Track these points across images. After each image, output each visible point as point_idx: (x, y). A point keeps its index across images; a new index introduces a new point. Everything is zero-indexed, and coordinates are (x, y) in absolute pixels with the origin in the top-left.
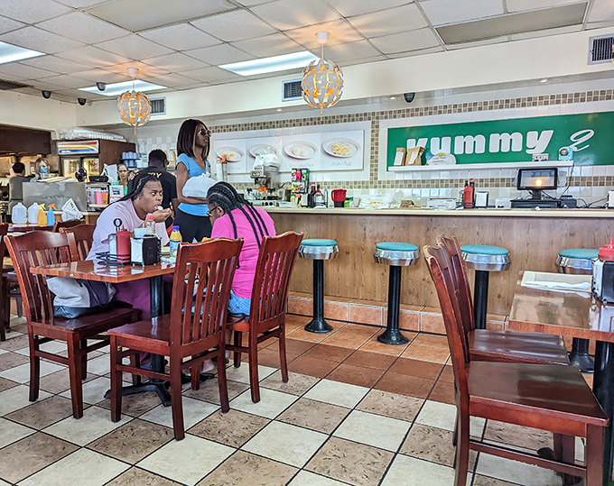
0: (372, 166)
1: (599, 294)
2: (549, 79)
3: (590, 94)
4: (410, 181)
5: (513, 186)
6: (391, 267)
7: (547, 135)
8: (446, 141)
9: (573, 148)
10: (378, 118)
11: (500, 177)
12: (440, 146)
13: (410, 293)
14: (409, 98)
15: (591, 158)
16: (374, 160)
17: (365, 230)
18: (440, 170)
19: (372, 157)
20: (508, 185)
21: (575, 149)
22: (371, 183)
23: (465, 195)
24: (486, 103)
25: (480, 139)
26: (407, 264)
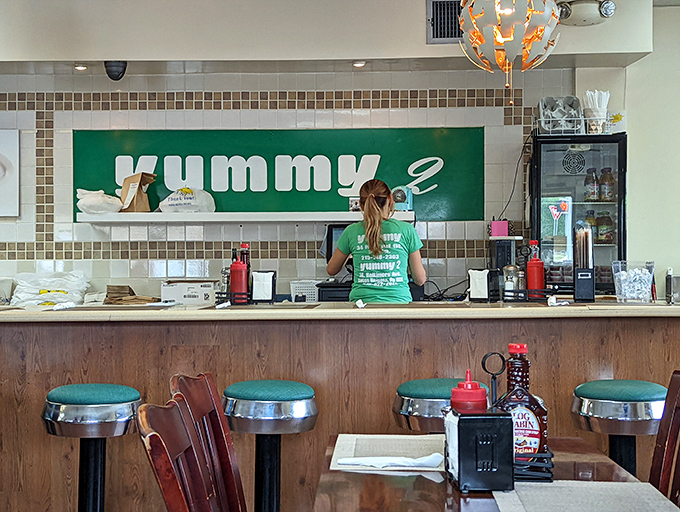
0: (39, 209)
1: (456, 476)
2: (367, 61)
3: (433, 93)
4: (125, 243)
5: (320, 257)
6: (83, 441)
7: (370, 165)
8: (195, 163)
9: (412, 188)
10: (49, 107)
11: (297, 238)
12: (182, 174)
13: (127, 494)
14: (116, 70)
15: (443, 207)
16: (45, 197)
17: (23, 357)
18: (186, 224)
19: (39, 190)
20: (312, 255)
21: (416, 191)
22: (40, 246)
23: (233, 276)
24: (264, 96)
25: (258, 163)
26: (119, 431)
